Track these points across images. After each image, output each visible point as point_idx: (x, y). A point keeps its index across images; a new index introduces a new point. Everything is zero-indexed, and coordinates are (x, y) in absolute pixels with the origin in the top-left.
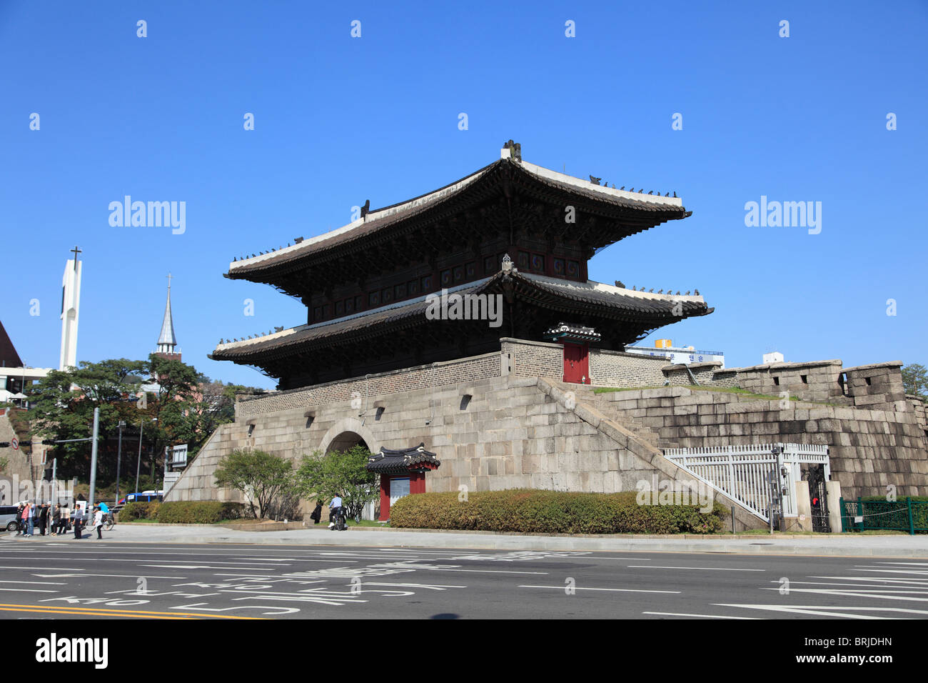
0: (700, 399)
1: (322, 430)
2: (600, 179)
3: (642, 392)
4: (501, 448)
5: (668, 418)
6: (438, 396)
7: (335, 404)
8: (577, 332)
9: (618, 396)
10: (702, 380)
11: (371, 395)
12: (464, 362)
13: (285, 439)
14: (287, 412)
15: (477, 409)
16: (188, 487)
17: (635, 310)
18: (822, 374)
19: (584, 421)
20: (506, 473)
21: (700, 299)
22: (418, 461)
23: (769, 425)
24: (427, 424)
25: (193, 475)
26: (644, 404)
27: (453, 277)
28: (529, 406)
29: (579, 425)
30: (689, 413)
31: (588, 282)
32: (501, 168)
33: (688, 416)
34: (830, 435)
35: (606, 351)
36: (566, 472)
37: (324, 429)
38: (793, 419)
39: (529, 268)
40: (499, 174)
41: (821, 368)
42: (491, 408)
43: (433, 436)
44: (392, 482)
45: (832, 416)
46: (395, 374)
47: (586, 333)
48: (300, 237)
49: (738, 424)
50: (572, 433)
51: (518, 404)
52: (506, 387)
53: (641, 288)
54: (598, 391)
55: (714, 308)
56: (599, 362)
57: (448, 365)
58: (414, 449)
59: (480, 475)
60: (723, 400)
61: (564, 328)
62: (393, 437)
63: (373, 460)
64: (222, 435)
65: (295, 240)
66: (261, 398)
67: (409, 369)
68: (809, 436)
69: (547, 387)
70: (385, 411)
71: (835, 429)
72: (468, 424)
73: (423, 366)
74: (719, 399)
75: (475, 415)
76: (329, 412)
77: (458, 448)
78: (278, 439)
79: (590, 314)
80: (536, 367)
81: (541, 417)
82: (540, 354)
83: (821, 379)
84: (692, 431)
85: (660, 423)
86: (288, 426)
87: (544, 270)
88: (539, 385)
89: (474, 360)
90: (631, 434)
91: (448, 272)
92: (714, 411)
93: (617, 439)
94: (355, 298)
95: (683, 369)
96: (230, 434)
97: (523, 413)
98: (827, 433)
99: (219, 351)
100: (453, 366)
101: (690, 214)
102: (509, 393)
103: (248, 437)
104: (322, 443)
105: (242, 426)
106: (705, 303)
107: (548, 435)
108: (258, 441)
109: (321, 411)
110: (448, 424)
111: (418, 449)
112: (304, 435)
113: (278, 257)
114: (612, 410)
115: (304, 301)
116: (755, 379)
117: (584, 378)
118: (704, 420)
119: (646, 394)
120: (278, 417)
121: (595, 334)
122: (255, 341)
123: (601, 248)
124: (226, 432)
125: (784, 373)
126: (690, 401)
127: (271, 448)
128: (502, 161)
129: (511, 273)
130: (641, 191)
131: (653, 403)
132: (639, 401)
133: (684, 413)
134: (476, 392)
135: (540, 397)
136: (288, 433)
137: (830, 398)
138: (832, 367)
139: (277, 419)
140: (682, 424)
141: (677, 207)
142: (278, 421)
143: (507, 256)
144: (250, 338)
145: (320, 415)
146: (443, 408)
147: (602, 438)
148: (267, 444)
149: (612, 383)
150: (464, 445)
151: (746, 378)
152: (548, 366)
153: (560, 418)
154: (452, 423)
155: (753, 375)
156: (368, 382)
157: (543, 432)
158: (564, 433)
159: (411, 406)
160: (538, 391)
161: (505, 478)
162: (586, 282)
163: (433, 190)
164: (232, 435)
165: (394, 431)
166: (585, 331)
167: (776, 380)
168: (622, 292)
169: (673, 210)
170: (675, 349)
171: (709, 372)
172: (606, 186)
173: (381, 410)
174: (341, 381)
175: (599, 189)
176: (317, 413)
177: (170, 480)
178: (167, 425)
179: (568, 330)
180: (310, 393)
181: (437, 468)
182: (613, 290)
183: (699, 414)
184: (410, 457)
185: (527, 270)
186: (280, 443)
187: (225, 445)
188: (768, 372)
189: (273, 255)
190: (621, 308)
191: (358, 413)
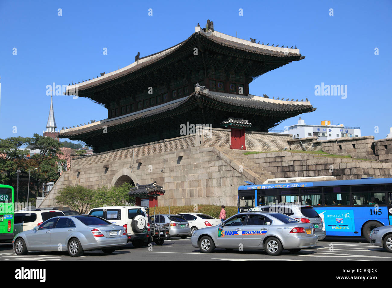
0: (295, 157)
1: (112, 175)
2: (256, 40)
3: (267, 154)
4: (196, 184)
5: (279, 167)
6: (167, 157)
7: (118, 161)
8: (238, 122)
9: (256, 156)
10: (307, 147)
11: (136, 156)
12: (180, 139)
13: (95, 179)
14: (95, 165)
15: (185, 164)
16: (48, 205)
17: (271, 110)
18: (364, 143)
19: (235, 169)
20: (198, 197)
21: (309, 103)
22: (153, 191)
23: (327, 171)
24: (162, 171)
25: (50, 198)
26: (268, 160)
27: (178, 93)
28: (209, 162)
29: (232, 171)
30: (289, 165)
31: (249, 95)
32: (195, 37)
33: (289, 166)
34: (356, 176)
35: (255, 132)
36: (226, 196)
37: (113, 174)
38: (338, 168)
39: (216, 89)
40: (195, 41)
41: (362, 141)
42: (192, 163)
43: (164, 178)
44: (141, 201)
45: (358, 166)
46: (147, 145)
47: (243, 123)
48: (103, 72)
49: (312, 170)
50: (229, 176)
51: (204, 161)
52: (198, 152)
53: (277, 98)
54: (246, 154)
55: (316, 108)
56: (251, 138)
57: (171, 141)
58: (152, 185)
59: (186, 197)
60: (305, 158)
61: (231, 121)
62: (146, 178)
63: (132, 190)
64: (64, 177)
65: (101, 74)
66: (83, 158)
67: (153, 143)
68: (346, 176)
69: (218, 152)
70: (142, 165)
71: (359, 173)
72: (181, 171)
73: (160, 141)
74: (304, 157)
75: (184, 166)
76: (116, 165)
77: (176, 183)
78: (91, 180)
79: (246, 113)
80: (215, 141)
81: (215, 167)
82: (217, 134)
83: (362, 146)
84: (291, 174)
85: (275, 170)
86: (96, 172)
87: (224, 89)
88: (214, 151)
89: (183, 138)
90: (257, 176)
91: (175, 91)
92: (301, 164)
93: (250, 179)
94: (131, 105)
95: (298, 141)
96: (68, 177)
97: (206, 166)
98: (355, 175)
99: (62, 133)
100: (174, 141)
101: (304, 58)
102: (200, 155)
103: (77, 178)
104: (112, 181)
105: (74, 172)
106: (311, 106)
107: (218, 177)
108: (82, 180)
109: (111, 165)
110: (171, 171)
111: (153, 185)
112: (104, 177)
113: (92, 83)
114: (253, 164)
115: (106, 107)
116: (330, 146)
117: (242, 147)
118: (296, 169)
119: (269, 156)
120: (91, 168)
121: (248, 124)
122: (81, 128)
123: (256, 77)
124: (66, 176)
125: (344, 143)
126: (289, 159)
127: (88, 184)
128: (196, 33)
129: (200, 93)
130: (277, 46)
131: (272, 160)
132: (266, 159)
133: (287, 165)
134: (185, 155)
135: (214, 157)
136: (96, 176)
137: (367, 156)
138: (368, 140)
139: (90, 169)
140: (286, 171)
141: (296, 54)
142: (91, 170)
143: (198, 84)
144: (78, 126)
145: (112, 167)
146: (169, 162)
147: (243, 178)
148: (86, 182)
149: (258, 149)
150: (179, 182)
151: (325, 146)
152: (222, 140)
153: (224, 168)
154: (173, 171)
155: (329, 144)
156: (134, 150)
157: (216, 175)
158: (225, 176)
159: (154, 162)
160: (214, 154)
161: (198, 199)
162: (248, 95)
163: (170, 47)
164: (69, 177)
165: (146, 175)
166: (243, 122)
167: (340, 146)
168: (267, 100)
169: (294, 56)
170: (332, 126)
171: (311, 143)
172: (259, 43)
173: (140, 164)
174: (121, 149)
175: (255, 45)
176: (110, 166)
177: (39, 201)
178: (43, 171)
179: (233, 121)
180: (106, 155)
181: (163, 194)
182: (262, 99)
183: (294, 165)
184: (149, 188)
185: (215, 90)
186: (92, 181)
187: (66, 183)
188: (336, 143)
189: (89, 82)
190: (263, 109)
191: (129, 165)
